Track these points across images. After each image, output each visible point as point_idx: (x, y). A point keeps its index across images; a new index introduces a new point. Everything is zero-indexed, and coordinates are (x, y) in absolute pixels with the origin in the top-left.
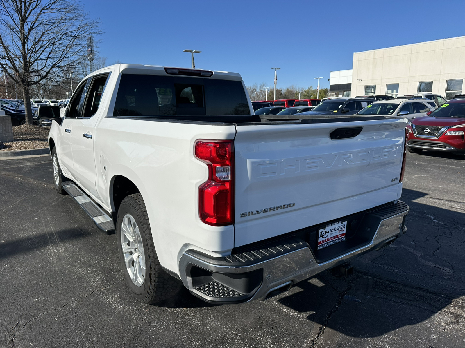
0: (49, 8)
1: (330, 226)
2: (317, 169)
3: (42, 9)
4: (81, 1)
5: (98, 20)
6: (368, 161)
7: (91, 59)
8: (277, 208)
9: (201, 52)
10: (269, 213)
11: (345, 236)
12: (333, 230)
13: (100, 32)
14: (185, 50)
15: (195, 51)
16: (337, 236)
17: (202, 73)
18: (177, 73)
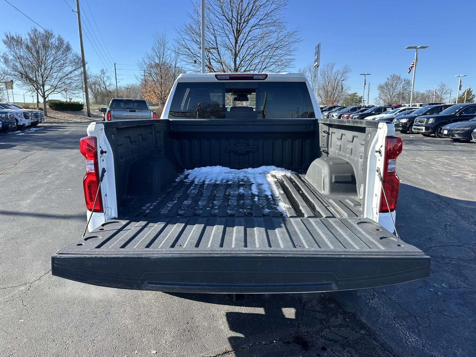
0: (257, 25)
3: (252, 27)
4: (284, 14)
5: (297, 29)
7: (317, 66)
9: (429, 46)
13: (298, 41)
14: (407, 47)
15: (420, 46)
17: (255, 77)
18: (229, 78)
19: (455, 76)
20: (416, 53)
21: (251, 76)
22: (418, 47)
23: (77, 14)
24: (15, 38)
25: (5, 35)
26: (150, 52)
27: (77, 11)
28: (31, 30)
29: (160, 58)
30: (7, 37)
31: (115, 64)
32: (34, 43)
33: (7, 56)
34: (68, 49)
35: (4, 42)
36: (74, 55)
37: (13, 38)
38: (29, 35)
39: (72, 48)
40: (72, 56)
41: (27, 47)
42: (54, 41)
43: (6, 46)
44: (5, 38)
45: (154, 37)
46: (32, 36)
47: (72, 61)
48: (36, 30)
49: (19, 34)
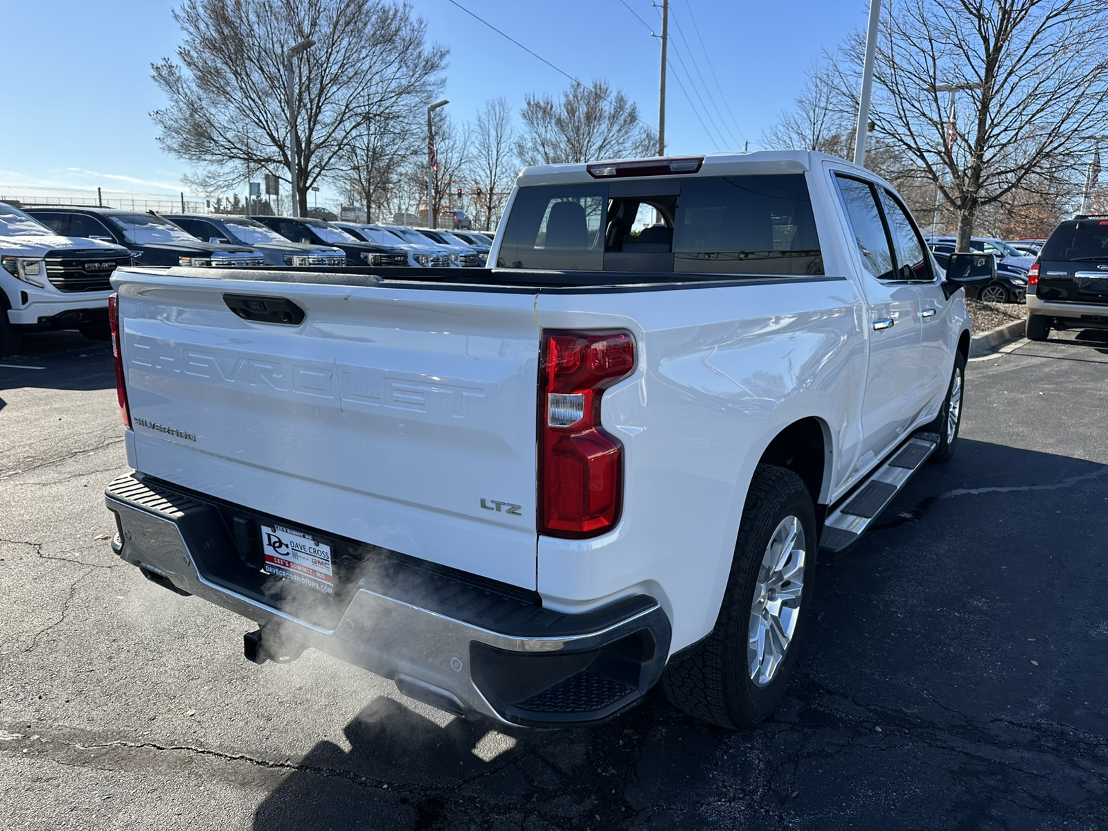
1: (283, 531)
2: (207, 377)
6: (332, 398)
12: (294, 548)
16: (314, 572)
17: (673, 166)
18: (615, 173)
21: (665, 164)
23: (662, 40)
24: (542, 104)
25: (526, 100)
26: (796, 113)
27: (661, 34)
28: (570, 86)
29: (814, 124)
30: (529, 104)
32: (572, 112)
33: (525, 141)
34: (633, 118)
35: (524, 114)
36: (642, 131)
37: (538, 105)
38: (567, 96)
39: (640, 115)
40: (637, 133)
41: (559, 122)
42: (607, 106)
43: (525, 122)
44: (525, 107)
45: (808, 73)
46: (571, 97)
47: (638, 144)
48: (579, 85)
49: (548, 96)
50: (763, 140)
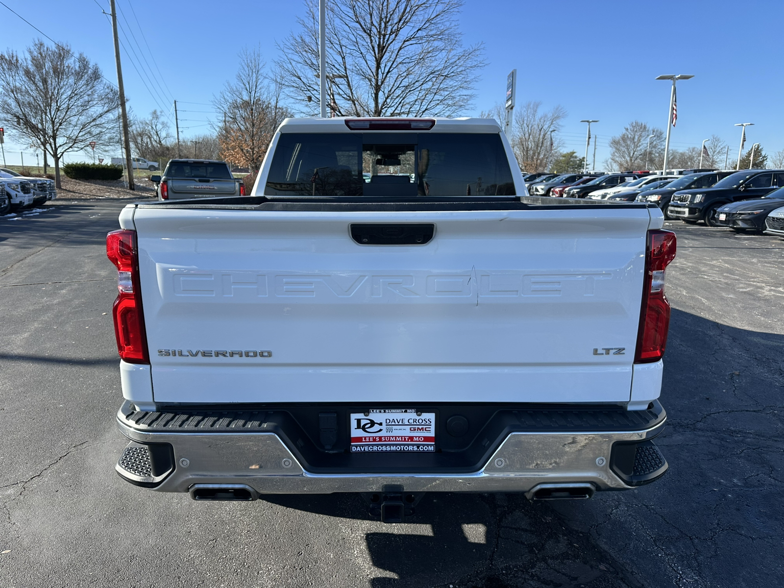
0: (413, 38)
1: (380, 412)
2: (312, 296)
3: (405, 41)
4: (458, 20)
5: (479, 46)
6: (469, 296)
7: (511, 107)
8: (232, 354)
9: (694, 76)
10: (214, 359)
11: (434, 443)
12: (390, 423)
13: (481, 65)
14: (659, 76)
15: (679, 76)
16: (411, 438)
17: (413, 125)
18: (368, 127)
19: (735, 125)
20: (673, 86)
21: (407, 122)
22: (677, 77)
23: (112, 17)
24: (7, 57)
27: (111, 13)
28: (33, 45)
29: (250, 93)
31: (175, 101)
32: (39, 66)
34: (96, 76)
36: (105, 87)
38: (31, 52)
39: (103, 74)
40: (102, 88)
41: (27, 73)
42: (72, 63)
45: (241, 56)
46: (35, 54)
47: (103, 97)
48: (41, 45)
49: (12, 51)
50: (215, 101)
